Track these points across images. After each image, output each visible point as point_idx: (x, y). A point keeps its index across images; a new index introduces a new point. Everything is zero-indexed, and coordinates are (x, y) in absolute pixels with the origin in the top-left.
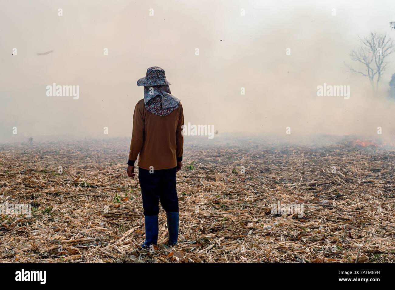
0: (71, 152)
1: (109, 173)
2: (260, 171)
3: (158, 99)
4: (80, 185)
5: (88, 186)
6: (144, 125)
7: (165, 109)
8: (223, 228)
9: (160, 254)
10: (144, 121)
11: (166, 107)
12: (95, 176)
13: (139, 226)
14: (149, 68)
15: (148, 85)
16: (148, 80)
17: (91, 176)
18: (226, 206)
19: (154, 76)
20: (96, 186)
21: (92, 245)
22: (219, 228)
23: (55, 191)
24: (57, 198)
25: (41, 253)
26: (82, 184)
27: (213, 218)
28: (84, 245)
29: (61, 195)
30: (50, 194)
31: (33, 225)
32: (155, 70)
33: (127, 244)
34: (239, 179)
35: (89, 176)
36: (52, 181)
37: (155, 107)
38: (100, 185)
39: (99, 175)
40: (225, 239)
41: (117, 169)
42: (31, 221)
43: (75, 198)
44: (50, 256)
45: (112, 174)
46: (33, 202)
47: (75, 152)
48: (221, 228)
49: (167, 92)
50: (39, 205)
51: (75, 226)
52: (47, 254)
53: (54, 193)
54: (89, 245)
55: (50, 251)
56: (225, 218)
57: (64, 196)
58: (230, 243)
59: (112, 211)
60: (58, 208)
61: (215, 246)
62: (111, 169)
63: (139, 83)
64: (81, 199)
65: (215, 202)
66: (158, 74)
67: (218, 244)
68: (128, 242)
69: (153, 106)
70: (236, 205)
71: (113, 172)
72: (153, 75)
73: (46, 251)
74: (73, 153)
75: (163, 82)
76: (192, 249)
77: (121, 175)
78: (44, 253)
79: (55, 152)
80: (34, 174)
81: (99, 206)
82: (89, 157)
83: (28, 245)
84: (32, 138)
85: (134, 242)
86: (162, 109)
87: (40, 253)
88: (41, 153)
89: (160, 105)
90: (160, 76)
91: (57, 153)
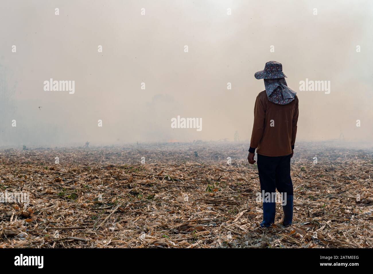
0: (132, 154)
1: (185, 170)
2: (325, 170)
3: (279, 90)
4: (164, 179)
5: (171, 180)
6: (265, 115)
7: (285, 99)
8: (324, 213)
9: (281, 232)
10: (265, 112)
11: (287, 97)
12: (173, 171)
13: (247, 210)
14: (268, 63)
15: (269, 78)
16: (268, 73)
17: (170, 171)
18: (313, 197)
19: (274, 69)
20: (179, 180)
21: (211, 225)
22: (320, 214)
23: (147, 182)
24: (151, 188)
25: (171, 229)
26: (166, 177)
27: (307, 206)
28: (205, 225)
29: (153, 186)
30: (143, 185)
31: (145, 208)
32: (275, 64)
33: (244, 224)
34: (310, 175)
35: (168, 172)
36: (136, 175)
37: (277, 98)
38: (182, 179)
39: (176, 171)
40: (332, 222)
41: (191, 166)
42: (141, 205)
43: (167, 188)
44: (180, 232)
45: (188, 170)
46: (132, 191)
47: (135, 154)
48: (322, 214)
49: (284, 84)
50: (138, 193)
51: (186, 210)
52: (175, 231)
53: (147, 184)
54: (209, 224)
55: (178, 227)
56: (319, 206)
57: (157, 186)
58: (339, 225)
59: (209, 199)
60: (160, 196)
61: (326, 227)
62: (185, 166)
63: (258, 76)
64: (173, 189)
65: (300, 193)
66: (278, 68)
67: (328, 226)
68: (244, 222)
69: (275, 97)
70: (321, 196)
71: (188, 168)
72: (272, 69)
73: (175, 228)
74: (133, 155)
75: (282, 75)
76: (308, 229)
77: (197, 171)
78: (173, 229)
79: (117, 153)
80: (116, 169)
81: (195, 195)
82: (151, 158)
83: (156, 223)
84: (88, 142)
85: (249, 223)
86: (283, 99)
87: (169, 229)
88: (104, 155)
89: (281, 95)
90: (279, 70)
91: (118, 154)
